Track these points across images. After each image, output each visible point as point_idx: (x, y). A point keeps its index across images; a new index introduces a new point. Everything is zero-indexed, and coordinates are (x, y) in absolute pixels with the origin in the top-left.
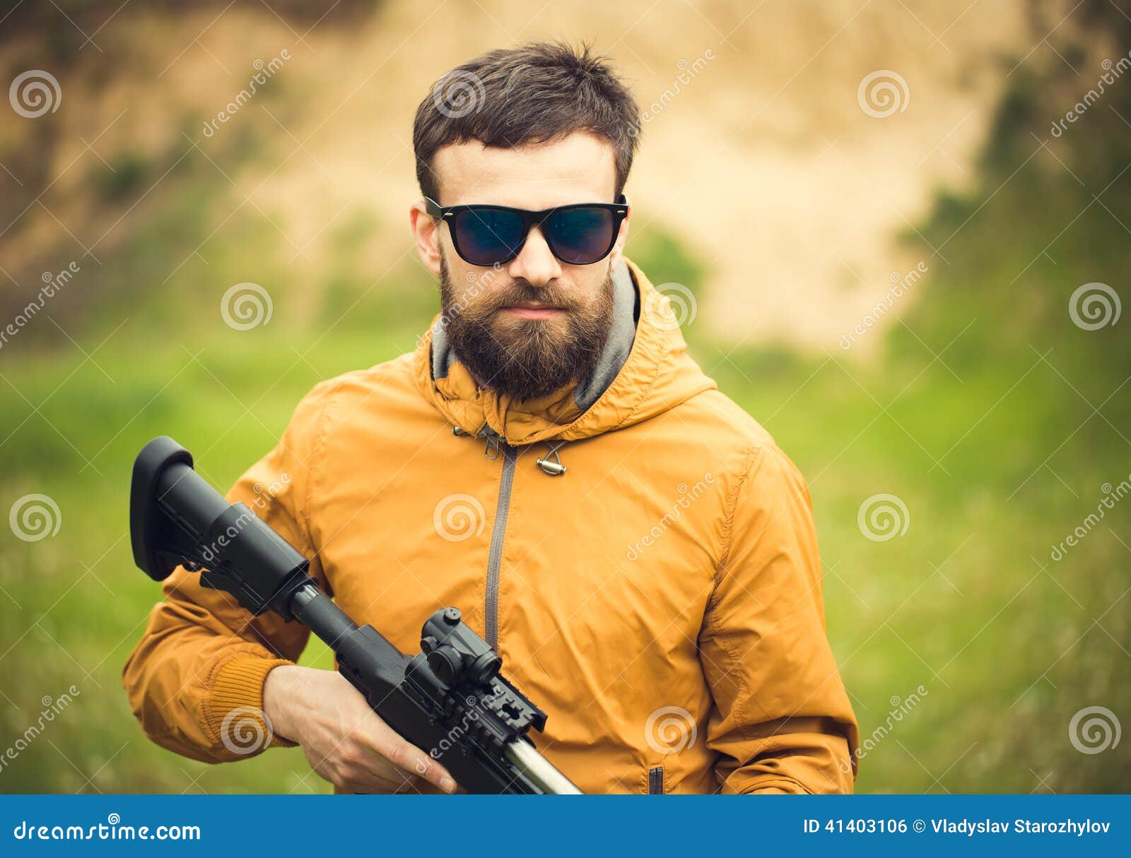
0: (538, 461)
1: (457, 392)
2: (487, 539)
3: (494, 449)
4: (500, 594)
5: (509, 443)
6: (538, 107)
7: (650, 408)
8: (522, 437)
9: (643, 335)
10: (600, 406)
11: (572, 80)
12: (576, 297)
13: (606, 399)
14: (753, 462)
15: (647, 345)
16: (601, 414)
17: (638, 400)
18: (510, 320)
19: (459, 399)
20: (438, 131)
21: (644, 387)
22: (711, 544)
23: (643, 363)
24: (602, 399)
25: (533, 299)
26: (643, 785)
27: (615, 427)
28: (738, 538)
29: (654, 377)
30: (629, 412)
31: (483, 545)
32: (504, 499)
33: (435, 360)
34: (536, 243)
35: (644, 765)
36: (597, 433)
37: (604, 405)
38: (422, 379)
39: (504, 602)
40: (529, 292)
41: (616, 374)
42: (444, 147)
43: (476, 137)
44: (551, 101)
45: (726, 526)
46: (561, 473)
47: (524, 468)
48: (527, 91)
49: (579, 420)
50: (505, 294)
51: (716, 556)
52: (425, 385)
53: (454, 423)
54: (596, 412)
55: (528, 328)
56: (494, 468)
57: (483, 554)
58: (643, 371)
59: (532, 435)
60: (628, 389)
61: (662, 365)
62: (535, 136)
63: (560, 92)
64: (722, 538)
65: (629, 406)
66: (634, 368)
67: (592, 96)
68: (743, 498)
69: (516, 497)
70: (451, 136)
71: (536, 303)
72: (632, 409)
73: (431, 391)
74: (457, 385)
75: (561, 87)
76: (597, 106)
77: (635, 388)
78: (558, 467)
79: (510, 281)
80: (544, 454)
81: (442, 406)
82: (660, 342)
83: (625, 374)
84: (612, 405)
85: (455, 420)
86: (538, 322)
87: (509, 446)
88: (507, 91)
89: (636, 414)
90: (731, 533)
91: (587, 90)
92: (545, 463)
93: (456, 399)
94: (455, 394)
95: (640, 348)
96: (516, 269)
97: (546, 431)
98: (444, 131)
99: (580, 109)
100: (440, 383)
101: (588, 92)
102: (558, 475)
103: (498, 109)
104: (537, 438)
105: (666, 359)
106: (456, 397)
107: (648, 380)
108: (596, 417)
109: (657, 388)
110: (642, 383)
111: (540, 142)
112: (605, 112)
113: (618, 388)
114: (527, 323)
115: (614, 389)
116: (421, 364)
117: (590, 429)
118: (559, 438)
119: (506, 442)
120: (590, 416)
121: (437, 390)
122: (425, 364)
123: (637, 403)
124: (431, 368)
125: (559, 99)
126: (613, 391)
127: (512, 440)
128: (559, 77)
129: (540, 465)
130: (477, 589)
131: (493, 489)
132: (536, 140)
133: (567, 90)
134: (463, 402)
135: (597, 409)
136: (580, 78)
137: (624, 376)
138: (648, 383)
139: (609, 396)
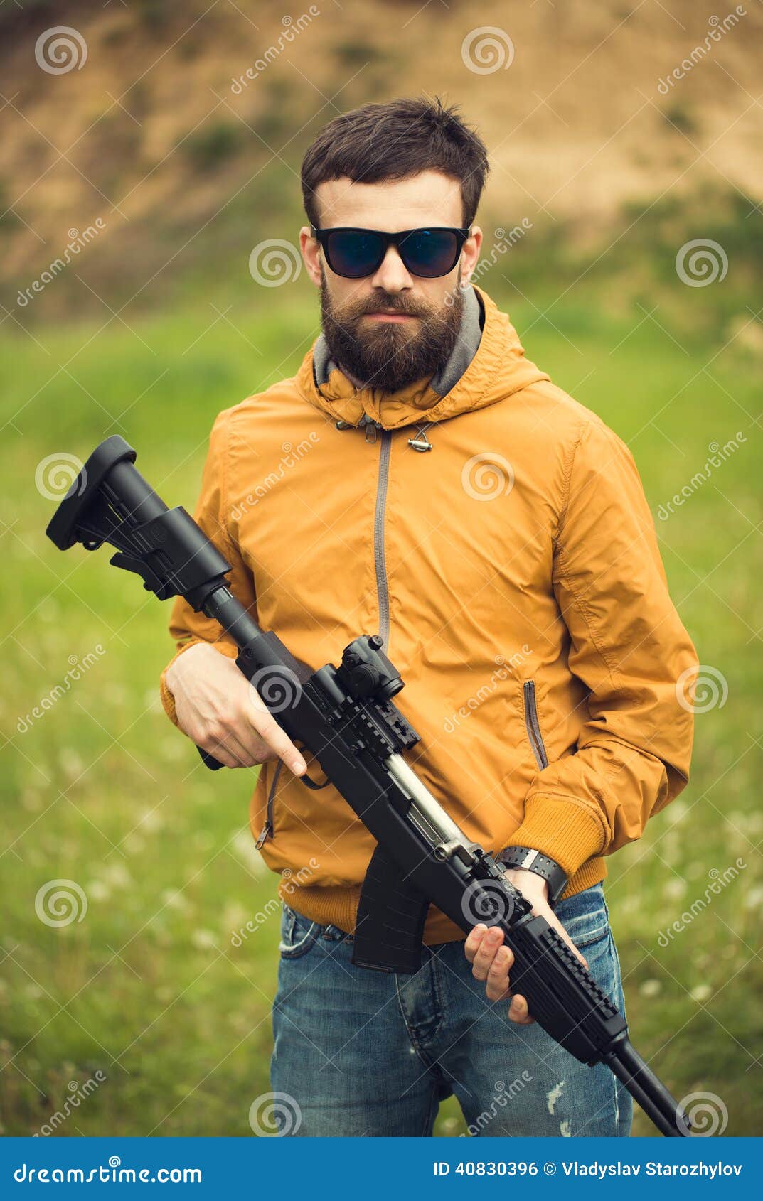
0: (409, 441)
1: (338, 393)
2: (372, 507)
3: (372, 436)
4: (385, 550)
5: (384, 428)
6: (396, 150)
7: (497, 392)
8: (395, 422)
9: (488, 335)
10: (456, 391)
11: (427, 128)
12: (425, 305)
13: (461, 387)
14: (583, 431)
15: (492, 343)
16: (458, 397)
17: (487, 385)
18: (371, 323)
19: (340, 398)
20: (317, 170)
21: (491, 375)
22: (554, 500)
23: (490, 357)
24: (458, 386)
25: (389, 305)
26: (518, 696)
27: (470, 408)
28: (576, 493)
29: (499, 368)
30: (480, 395)
31: (369, 513)
32: (384, 476)
33: (317, 370)
34: (393, 260)
35: (518, 678)
36: (457, 414)
37: (459, 391)
38: (307, 387)
39: (388, 555)
40: (387, 299)
41: (466, 366)
42: (323, 183)
43: (346, 174)
44: (407, 145)
45: (564, 485)
46: (429, 449)
47: (398, 447)
48: (388, 137)
49: (439, 404)
50: (367, 302)
51: (557, 507)
52: (310, 390)
53: (338, 418)
54: (453, 397)
55: (385, 330)
56: (373, 452)
57: (370, 521)
58: (490, 363)
59: (403, 419)
60: (479, 377)
61: (505, 359)
62: (392, 173)
63: (415, 138)
64: (562, 493)
65: (480, 391)
66: (482, 361)
67: (442, 142)
68: (578, 459)
69: (393, 472)
70: (328, 173)
71: (391, 310)
72: (482, 393)
73: (317, 395)
74: (337, 386)
75: (416, 134)
76: (446, 150)
77: (483, 375)
78: (426, 445)
79: (373, 291)
80: (413, 434)
81: (327, 406)
82: (503, 342)
83: (475, 365)
84: (465, 389)
85: (338, 415)
86: (393, 325)
87: (384, 430)
88: (372, 137)
89: (487, 397)
90: (569, 490)
91: (438, 137)
92: (415, 442)
93: (337, 399)
94: (336, 395)
95: (486, 345)
96: (376, 281)
97: (413, 416)
98: (322, 170)
99: (430, 152)
100: (323, 387)
101: (439, 139)
102: (426, 451)
103: (362, 152)
104: (406, 422)
105: (508, 355)
106: (337, 397)
107: (495, 369)
108: (453, 401)
109: (502, 376)
110: (490, 372)
111: (396, 178)
112: (453, 154)
113: (469, 376)
114: (384, 325)
115: (467, 377)
116: (306, 375)
117: (450, 411)
118: (425, 421)
119: (382, 428)
120: (448, 400)
121: (321, 394)
122: (309, 374)
123: (487, 388)
124: (315, 378)
125: (414, 143)
126: (466, 379)
127: (386, 425)
128: (417, 126)
129: (410, 444)
130: (368, 549)
131: (374, 469)
132: (393, 176)
133: (422, 136)
134: (344, 400)
135: (454, 394)
136: (434, 128)
137: (474, 367)
138: (495, 372)
139: (463, 383)
